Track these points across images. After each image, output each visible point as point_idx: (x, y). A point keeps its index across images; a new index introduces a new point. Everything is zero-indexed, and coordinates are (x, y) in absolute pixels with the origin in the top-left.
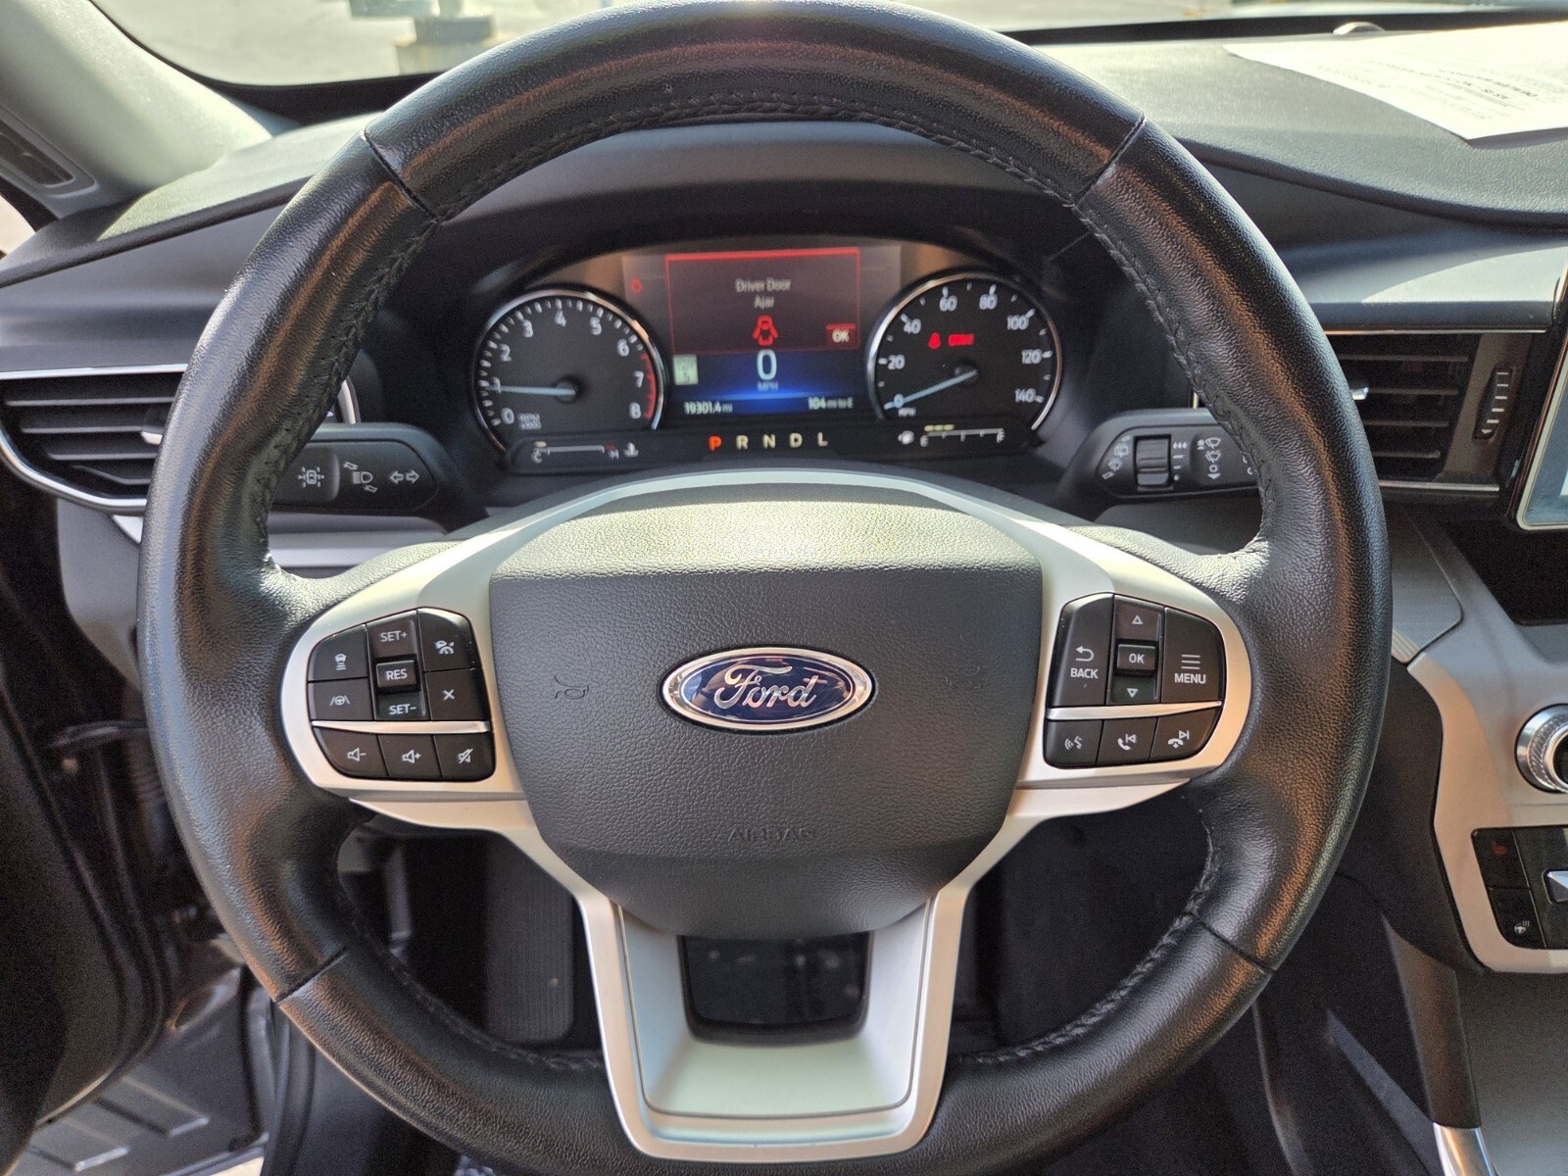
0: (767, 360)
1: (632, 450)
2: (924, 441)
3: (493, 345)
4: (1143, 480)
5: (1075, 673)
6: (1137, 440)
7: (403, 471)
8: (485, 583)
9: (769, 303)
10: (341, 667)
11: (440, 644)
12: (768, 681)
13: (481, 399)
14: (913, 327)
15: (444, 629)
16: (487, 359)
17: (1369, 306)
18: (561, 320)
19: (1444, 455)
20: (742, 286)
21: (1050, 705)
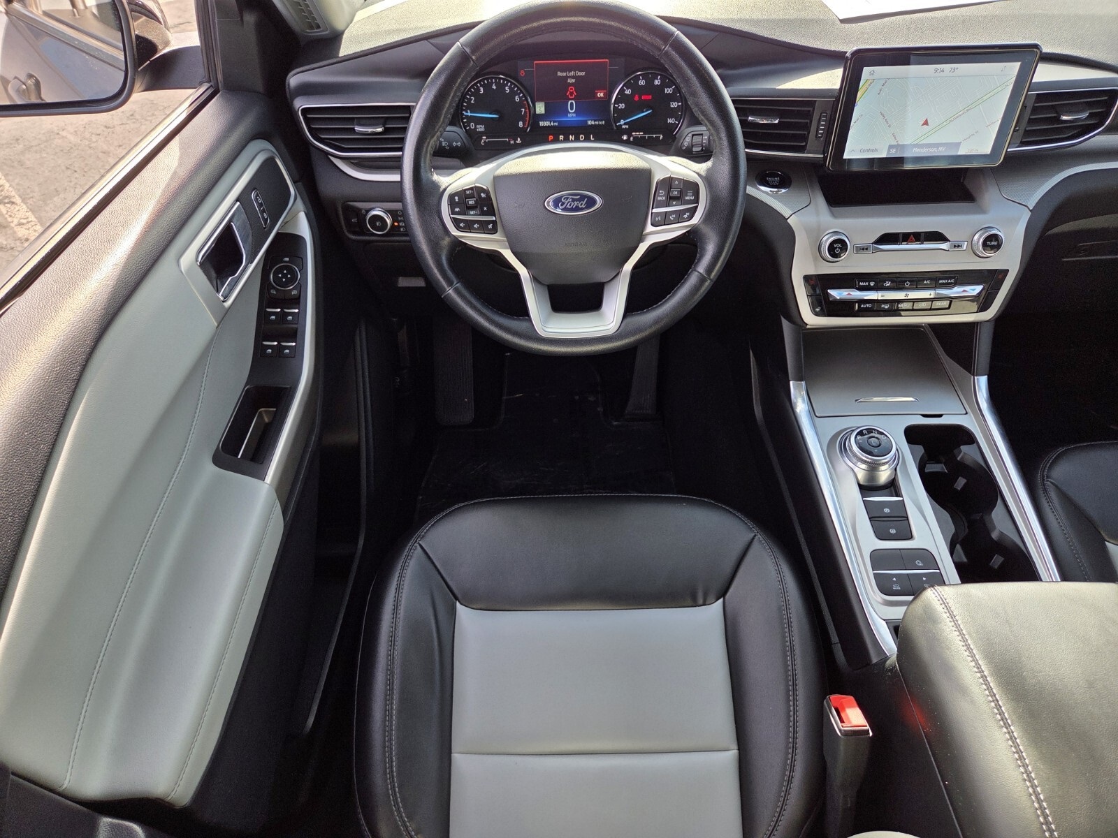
0: (572, 104)
1: (519, 141)
2: (631, 139)
3: (468, 97)
4: (694, 149)
5: (659, 198)
6: (693, 135)
7: (457, 142)
8: (492, 177)
9: (573, 81)
10: (457, 200)
11: (482, 194)
12: (574, 200)
13: (463, 119)
14: (628, 92)
15: (482, 190)
16: (466, 102)
17: (778, 89)
18: (494, 87)
19: (807, 144)
20: (559, 74)
21: (652, 208)
